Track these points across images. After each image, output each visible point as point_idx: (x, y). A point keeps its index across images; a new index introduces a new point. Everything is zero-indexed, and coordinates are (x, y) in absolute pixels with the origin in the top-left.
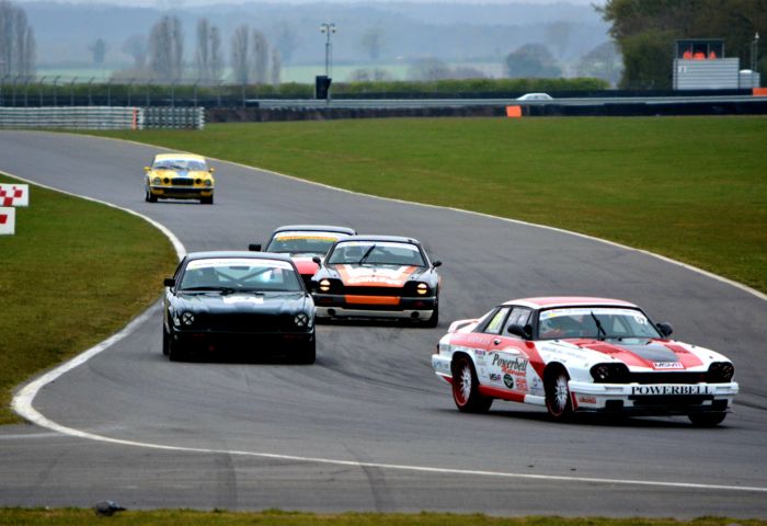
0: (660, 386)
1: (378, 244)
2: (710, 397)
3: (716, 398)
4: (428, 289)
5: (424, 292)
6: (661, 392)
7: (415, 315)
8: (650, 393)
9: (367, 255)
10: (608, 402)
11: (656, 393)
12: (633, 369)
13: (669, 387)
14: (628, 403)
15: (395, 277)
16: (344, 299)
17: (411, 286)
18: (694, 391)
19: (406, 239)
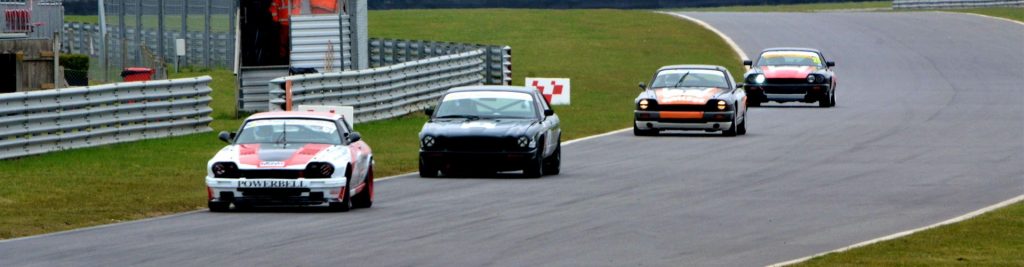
0: (262, 180)
1: (691, 72)
2: (307, 190)
3: (312, 191)
4: (726, 105)
5: (723, 107)
6: (262, 186)
7: (716, 127)
8: (253, 186)
9: (681, 81)
10: (222, 193)
11: (258, 186)
12: (241, 166)
13: (268, 182)
14: (238, 194)
15: (699, 96)
16: (658, 115)
17: (712, 104)
18: (291, 185)
19: (714, 67)
